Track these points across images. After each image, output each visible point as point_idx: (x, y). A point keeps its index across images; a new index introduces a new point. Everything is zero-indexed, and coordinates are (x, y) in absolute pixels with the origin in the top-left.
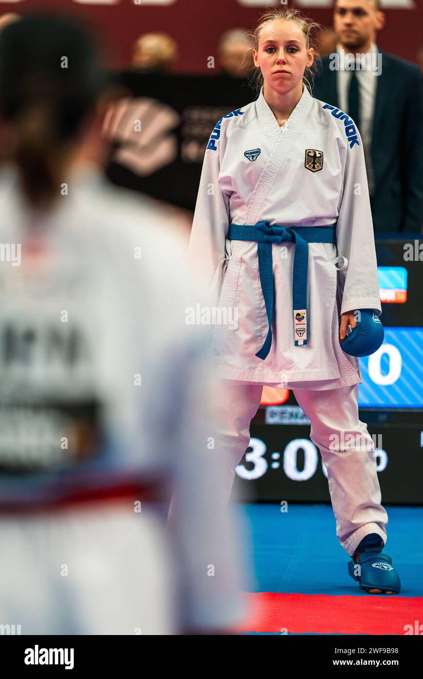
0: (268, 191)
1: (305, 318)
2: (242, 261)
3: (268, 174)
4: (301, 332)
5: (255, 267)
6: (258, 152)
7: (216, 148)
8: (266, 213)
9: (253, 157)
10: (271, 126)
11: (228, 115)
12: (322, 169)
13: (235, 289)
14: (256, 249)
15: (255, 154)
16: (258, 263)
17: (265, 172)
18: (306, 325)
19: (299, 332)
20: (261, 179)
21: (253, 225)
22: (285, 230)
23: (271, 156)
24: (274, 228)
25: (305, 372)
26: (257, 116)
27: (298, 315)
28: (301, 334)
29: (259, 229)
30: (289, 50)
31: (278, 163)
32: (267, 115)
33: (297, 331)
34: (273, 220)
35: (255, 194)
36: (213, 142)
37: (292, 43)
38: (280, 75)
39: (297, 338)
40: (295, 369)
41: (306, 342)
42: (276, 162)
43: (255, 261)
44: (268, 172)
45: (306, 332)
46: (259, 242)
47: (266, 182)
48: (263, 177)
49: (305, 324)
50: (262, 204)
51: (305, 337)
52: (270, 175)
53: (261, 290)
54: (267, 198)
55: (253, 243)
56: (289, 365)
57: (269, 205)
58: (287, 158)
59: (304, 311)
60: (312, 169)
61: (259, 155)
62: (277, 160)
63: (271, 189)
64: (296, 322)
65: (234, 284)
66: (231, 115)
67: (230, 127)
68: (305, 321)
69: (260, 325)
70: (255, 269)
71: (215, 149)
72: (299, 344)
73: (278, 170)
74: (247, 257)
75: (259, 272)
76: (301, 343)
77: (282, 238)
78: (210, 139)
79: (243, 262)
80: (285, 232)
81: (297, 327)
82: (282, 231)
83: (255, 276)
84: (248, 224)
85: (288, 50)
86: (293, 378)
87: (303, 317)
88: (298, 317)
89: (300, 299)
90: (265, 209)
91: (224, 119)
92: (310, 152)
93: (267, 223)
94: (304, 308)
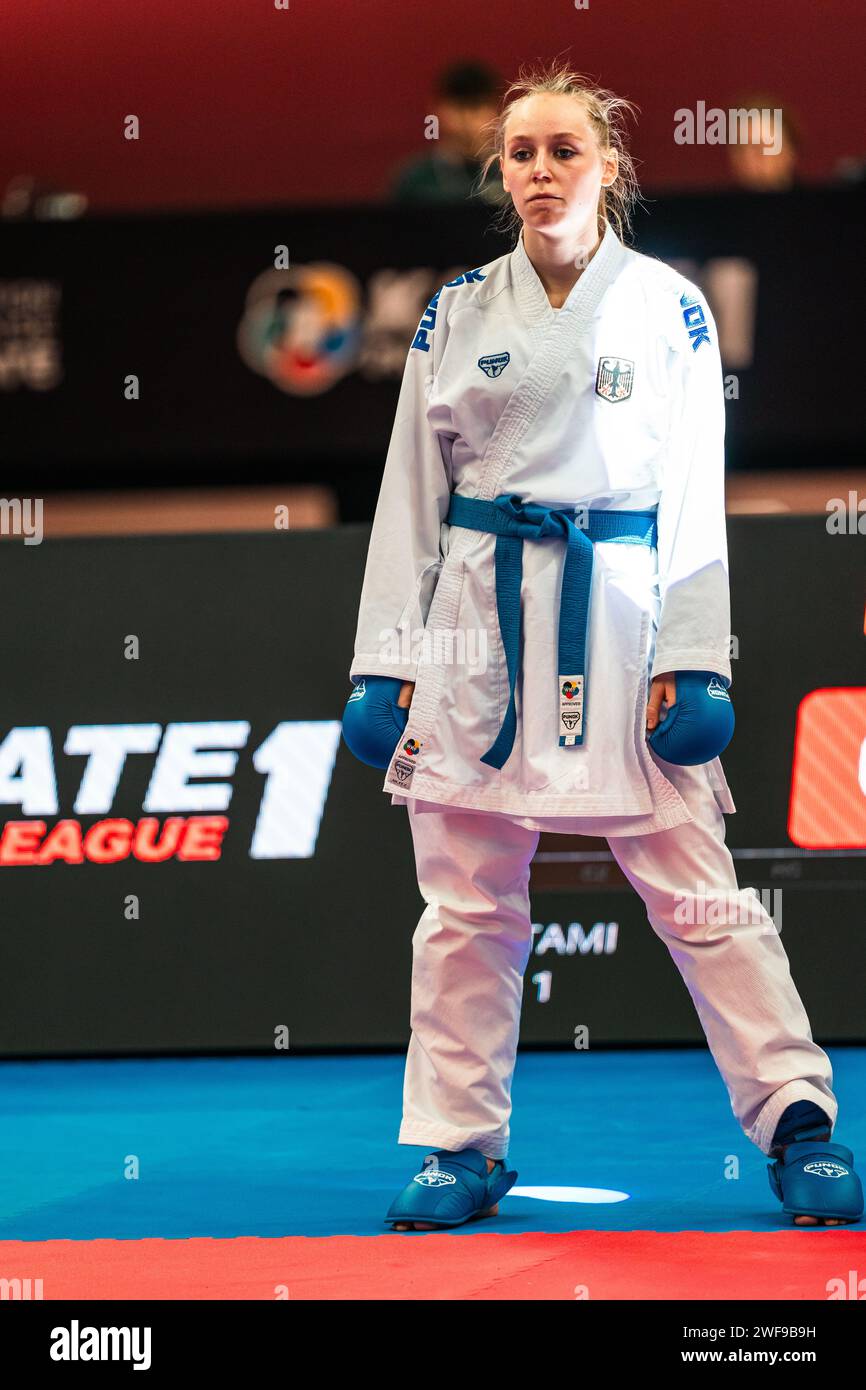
0: (520, 435)
1: (581, 692)
2: (465, 569)
3: (521, 402)
4: (572, 720)
5: (489, 584)
6: (505, 359)
7: (428, 346)
8: (513, 479)
9: (495, 369)
10: (536, 305)
11: (455, 282)
12: (628, 397)
13: (453, 625)
14: (492, 547)
15: (499, 364)
16: (494, 576)
17: (516, 398)
18: (582, 706)
19: (569, 719)
20: (509, 411)
21: (491, 500)
22: (548, 516)
23: (530, 365)
24: (528, 511)
25: (567, 799)
26: (510, 285)
27: (568, 685)
28: (571, 723)
29: (501, 509)
30: (559, 154)
31: (542, 381)
32: (529, 284)
33: (564, 717)
34: (528, 494)
35: (497, 438)
36: (423, 334)
37: (564, 139)
38: (539, 204)
39: (564, 731)
40: (549, 793)
41: (580, 741)
42: (539, 379)
43: (489, 572)
44: (522, 398)
45: (580, 721)
46: (500, 536)
47: (518, 417)
48: (512, 406)
49: (579, 704)
50: (507, 461)
51: (578, 730)
52: (525, 404)
53: (499, 630)
54: (517, 450)
55: (489, 535)
56: (539, 782)
57: (521, 465)
58: (563, 372)
59: (579, 678)
60: (610, 398)
61: (506, 365)
62: (542, 374)
63: (526, 431)
64: (564, 698)
65: (449, 614)
66: (461, 282)
67: (455, 304)
68: (579, 698)
69: (496, 698)
70: (489, 588)
71: (426, 348)
72: (567, 743)
73: (543, 395)
74: (474, 564)
75: (495, 594)
76: (570, 741)
77: (542, 531)
78: (419, 328)
79: (468, 571)
80: (549, 519)
81: (564, 709)
82: (542, 517)
83: (490, 603)
84: (482, 498)
85: (555, 154)
86: (546, 809)
87: (577, 690)
88: (566, 690)
89: (572, 654)
90: (512, 471)
91: (445, 290)
92: (607, 362)
93: (516, 500)
94: (581, 672)
